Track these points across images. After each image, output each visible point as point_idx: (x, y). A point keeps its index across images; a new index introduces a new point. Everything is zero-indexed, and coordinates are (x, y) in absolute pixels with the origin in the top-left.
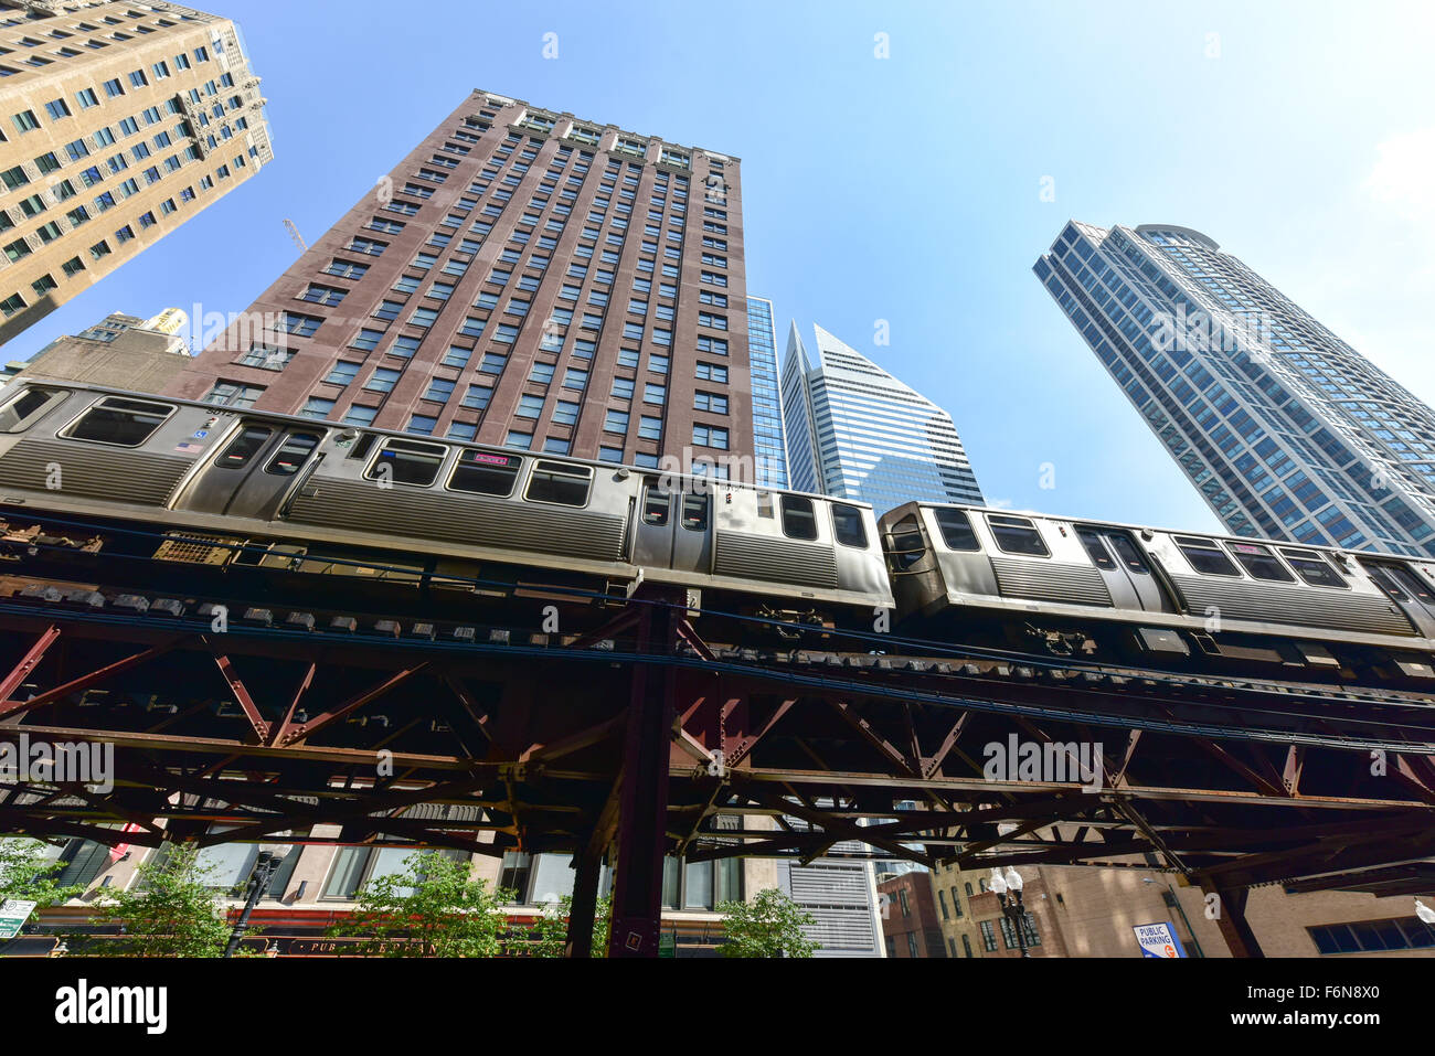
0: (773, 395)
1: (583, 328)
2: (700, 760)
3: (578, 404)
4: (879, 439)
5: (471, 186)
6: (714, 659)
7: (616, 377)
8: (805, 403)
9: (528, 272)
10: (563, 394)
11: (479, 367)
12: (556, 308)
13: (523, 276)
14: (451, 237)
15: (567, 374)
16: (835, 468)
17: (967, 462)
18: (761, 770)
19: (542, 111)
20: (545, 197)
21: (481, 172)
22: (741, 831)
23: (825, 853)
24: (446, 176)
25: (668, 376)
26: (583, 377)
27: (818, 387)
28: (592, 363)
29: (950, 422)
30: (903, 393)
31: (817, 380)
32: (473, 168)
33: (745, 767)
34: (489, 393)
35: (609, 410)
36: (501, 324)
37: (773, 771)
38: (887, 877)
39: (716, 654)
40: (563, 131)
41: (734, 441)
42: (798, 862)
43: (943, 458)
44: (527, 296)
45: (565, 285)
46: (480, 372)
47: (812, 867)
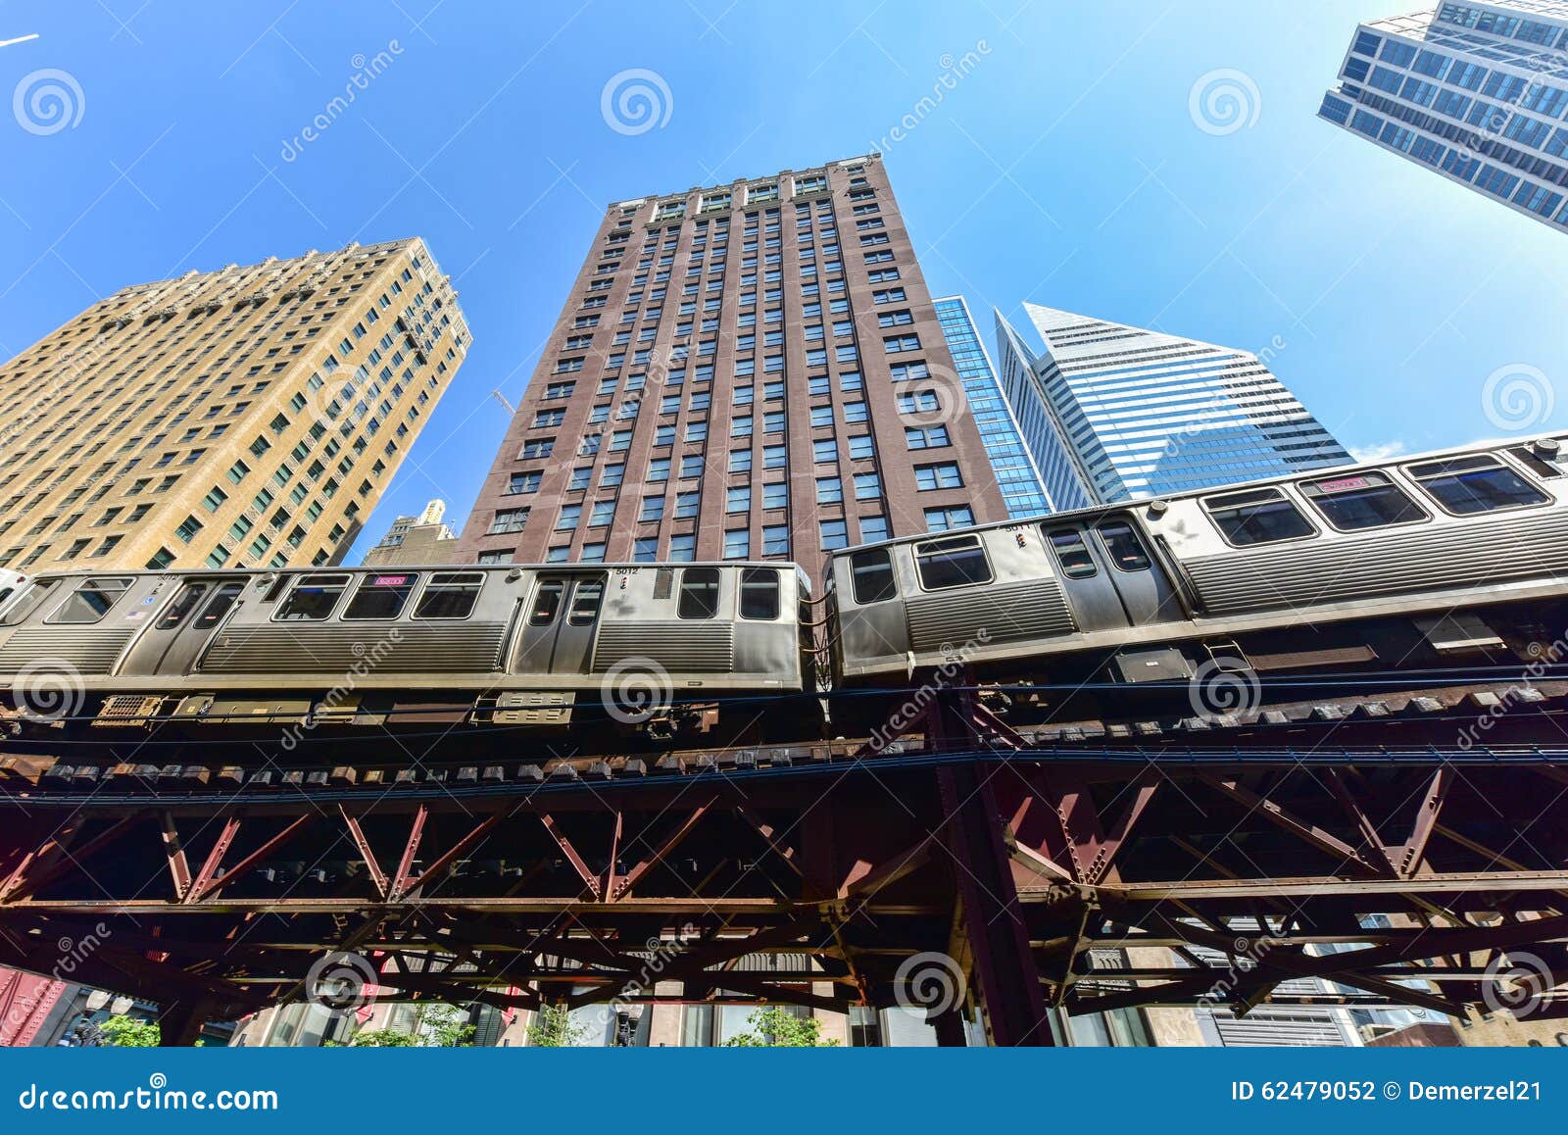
0: (997, 405)
1: (767, 400)
2: (1050, 879)
3: (784, 483)
4: (1155, 416)
5: (629, 298)
6: (1030, 747)
7: (816, 442)
8: (1041, 401)
9: (700, 361)
10: (767, 477)
11: (681, 474)
12: (736, 388)
13: (697, 367)
14: (624, 354)
15: (765, 454)
16: (1107, 471)
17: (1302, 410)
18: (1138, 886)
19: (671, 196)
20: (696, 280)
21: (634, 281)
22: (1127, 970)
23: (1267, 998)
24: (605, 298)
25: (870, 422)
26: (781, 452)
27: (1052, 377)
28: (786, 434)
29: (1256, 363)
30: (1171, 347)
31: (1048, 369)
32: (626, 280)
33: (1113, 882)
34: (697, 497)
35: (818, 479)
36: (689, 424)
37: (1155, 885)
38: (1377, 1032)
39: (1030, 740)
40: (695, 208)
41: (967, 475)
42: (1228, 1011)
43: (1262, 415)
44: (705, 387)
45: (738, 362)
46: (683, 479)
47: (1249, 1018)
